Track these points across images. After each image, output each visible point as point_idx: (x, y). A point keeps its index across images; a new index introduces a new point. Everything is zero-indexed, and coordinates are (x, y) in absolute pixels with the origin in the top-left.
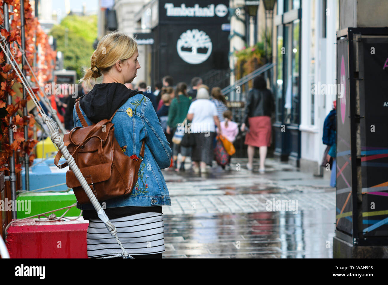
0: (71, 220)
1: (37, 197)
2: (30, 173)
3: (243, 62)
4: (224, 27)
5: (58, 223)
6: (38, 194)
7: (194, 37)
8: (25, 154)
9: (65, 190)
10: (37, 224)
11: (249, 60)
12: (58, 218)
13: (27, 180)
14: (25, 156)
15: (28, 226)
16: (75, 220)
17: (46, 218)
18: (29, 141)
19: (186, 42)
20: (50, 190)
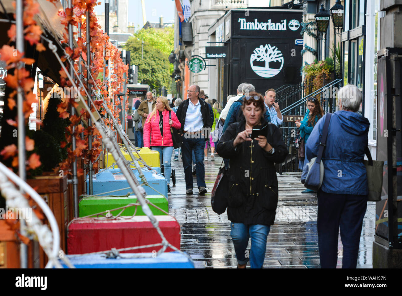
0: (126, 219)
1: (99, 200)
2: (94, 180)
3: (312, 77)
4: (297, 42)
5: (114, 222)
6: (100, 198)
7: (266, 51)
8: (89, 162)
9: (125, 195)
10: (96, 222)
11: (318, 75)
12: (115, 217)
13: (91, 185)
14: (89, 163)
15: (87, 223)
16: (130, 219)
17: (104, 217)
18: (93, 150)
19: (259, 57)
20: (111, 195)
